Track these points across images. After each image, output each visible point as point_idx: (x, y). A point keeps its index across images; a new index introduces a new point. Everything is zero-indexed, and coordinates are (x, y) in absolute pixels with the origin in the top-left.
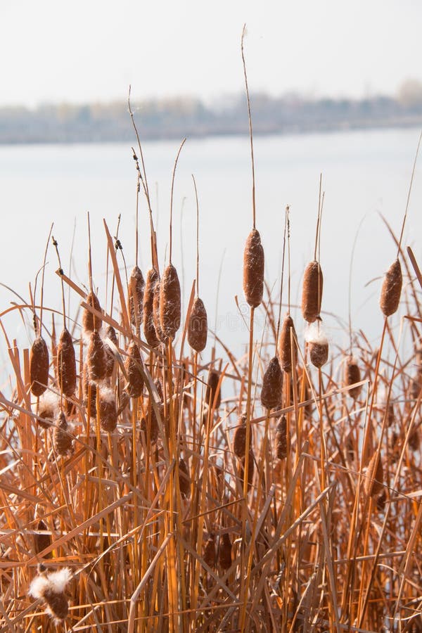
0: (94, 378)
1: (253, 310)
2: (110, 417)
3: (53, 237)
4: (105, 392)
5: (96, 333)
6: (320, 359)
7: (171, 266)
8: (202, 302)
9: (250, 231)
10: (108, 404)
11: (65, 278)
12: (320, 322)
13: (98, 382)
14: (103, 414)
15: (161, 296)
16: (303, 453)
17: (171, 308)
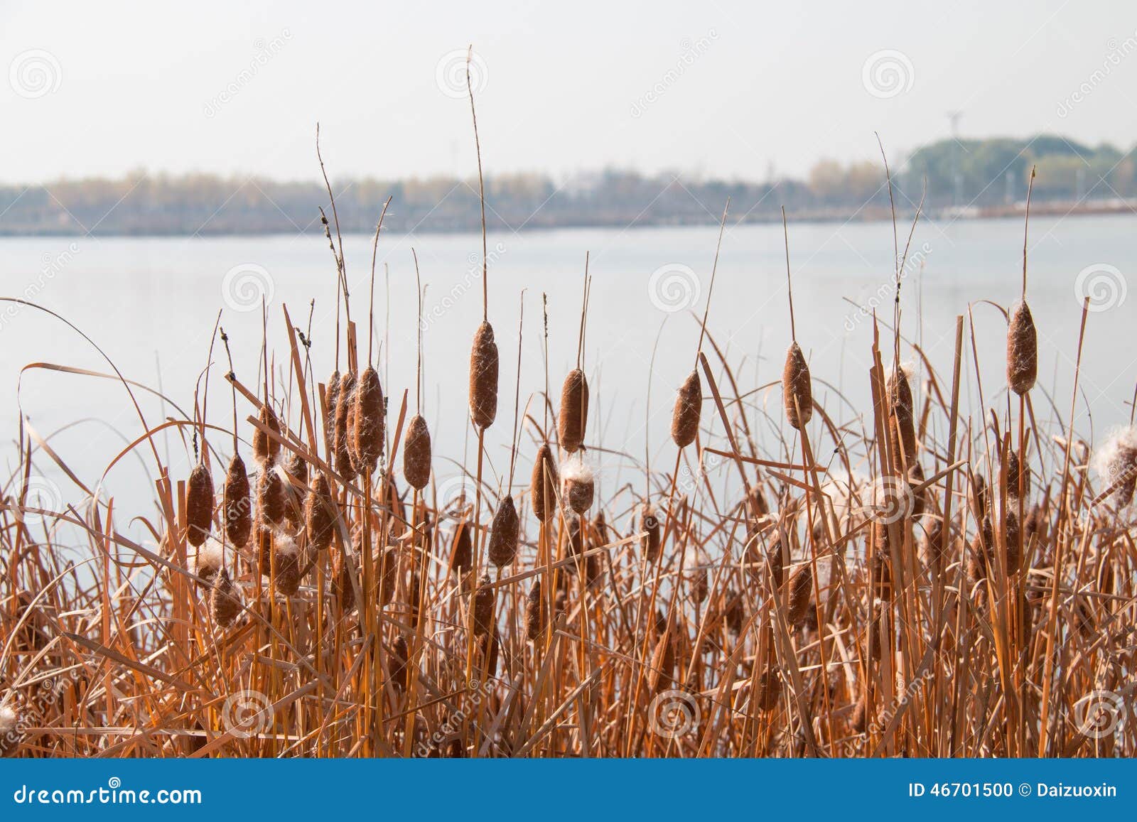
0: (267, 522)
1: (482, 431)
2: (289, 575)
3: (221, 329)
4: (282, 541)
5: (270, 459)
6: (583, 502)
7: (371, 368)
8: (424, 422)
9: (479, 324)
10: (286, 557)
11: (237, 385)
12: (583, 452)
13: (273, 527)
14: (279, 570)
15: (356, 410)
16: (557, 631)
17: (369, 426)
